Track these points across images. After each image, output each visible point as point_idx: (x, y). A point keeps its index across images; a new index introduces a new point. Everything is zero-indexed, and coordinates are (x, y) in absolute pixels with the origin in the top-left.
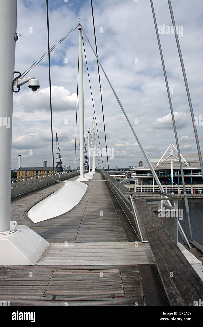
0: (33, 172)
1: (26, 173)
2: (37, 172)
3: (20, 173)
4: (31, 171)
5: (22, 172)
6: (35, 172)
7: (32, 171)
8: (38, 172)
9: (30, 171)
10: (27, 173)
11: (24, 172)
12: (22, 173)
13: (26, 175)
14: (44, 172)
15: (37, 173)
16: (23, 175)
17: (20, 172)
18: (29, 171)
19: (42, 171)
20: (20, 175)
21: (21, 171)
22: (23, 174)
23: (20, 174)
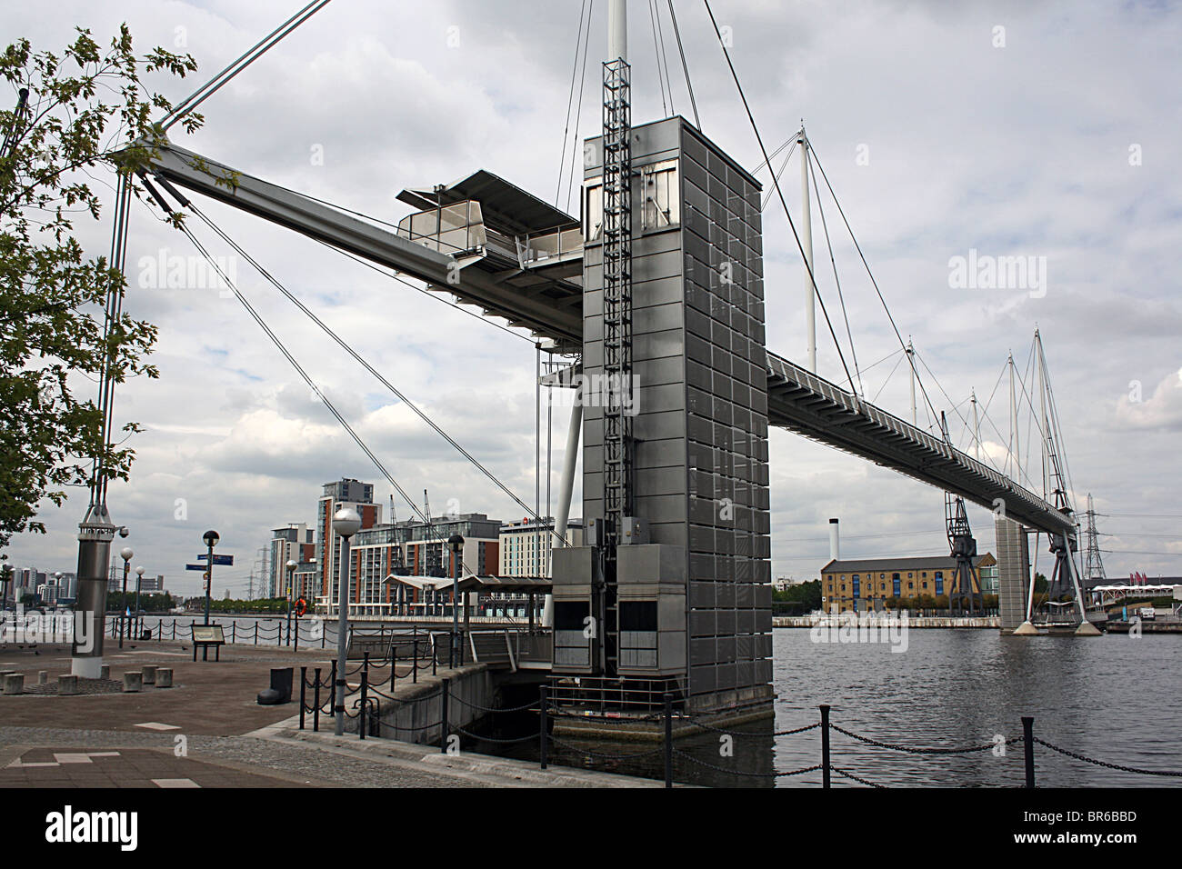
0: (882, 577)
1: (853, 580)
2: (896, 576)
3: (833, 582)
4: (872, 574)
5: (838, 575)
6: (889, 575)
7: (878, 574)
8: (901, 577)
9: (870, 571)
10: (858, 580)
11: (848, 579)
12: (839, 581)
13: (856, 588)
14: (924, 575)
15: (897, 581)
16: (844, 589)
17: (830, 578)
18: (866, 574)
19: (914, 573)
20: (833, 587)
21: (835, 573)
22: (844, 586)
23: (831, 586)
